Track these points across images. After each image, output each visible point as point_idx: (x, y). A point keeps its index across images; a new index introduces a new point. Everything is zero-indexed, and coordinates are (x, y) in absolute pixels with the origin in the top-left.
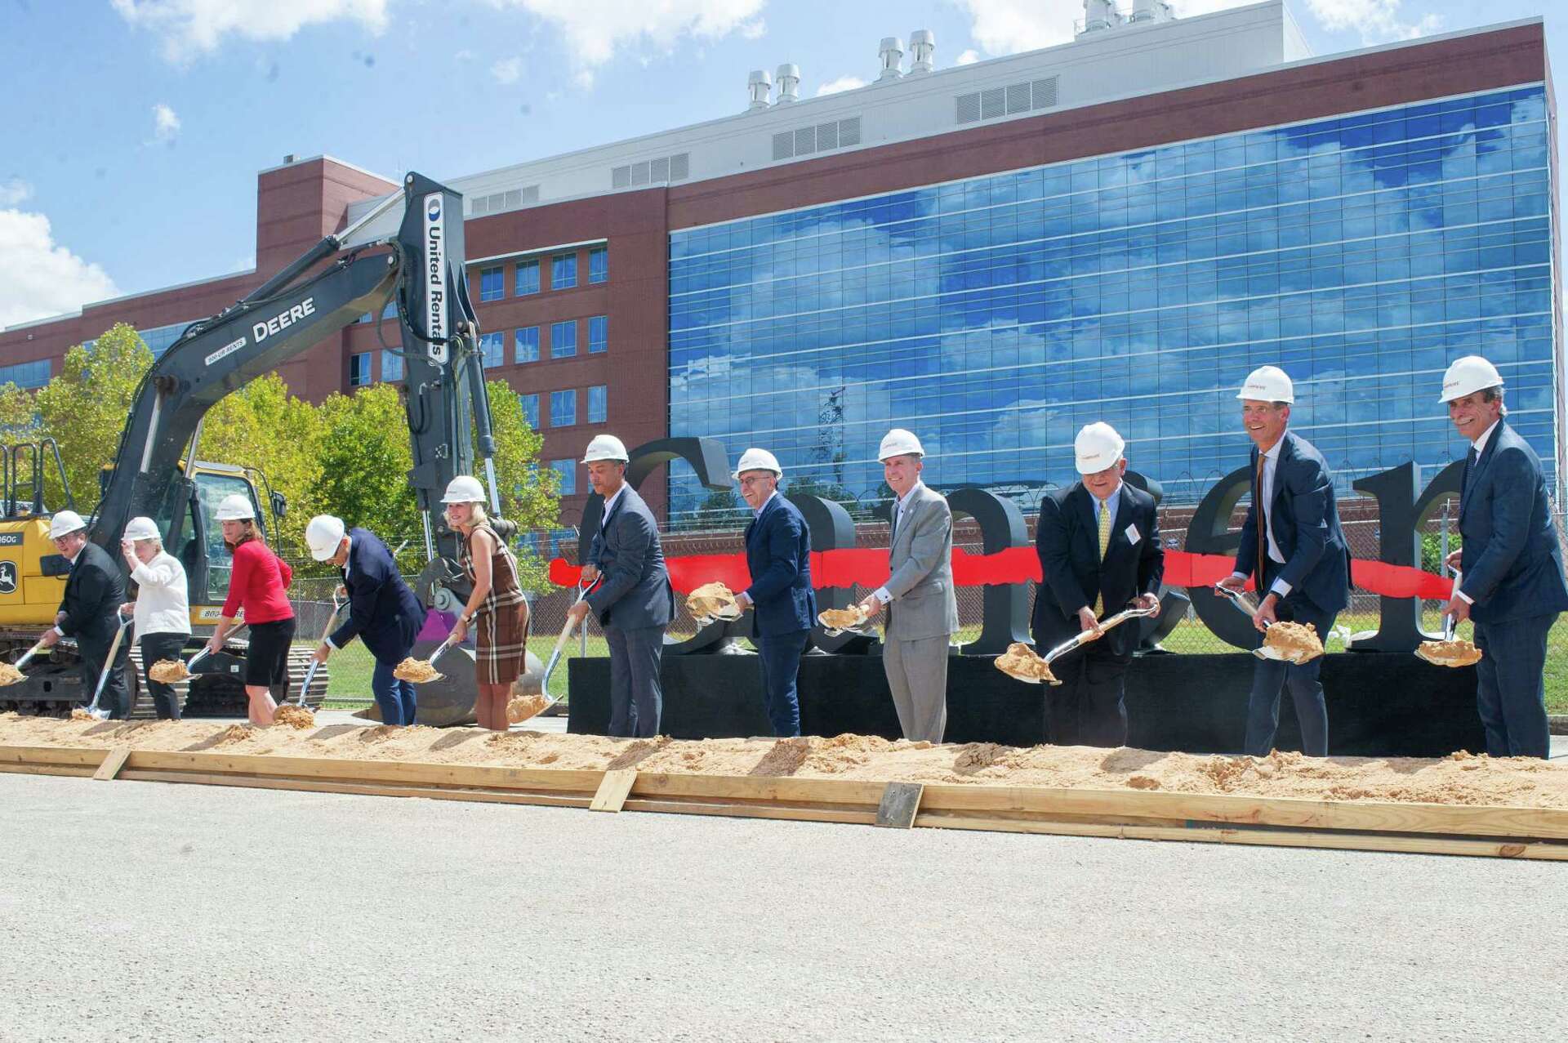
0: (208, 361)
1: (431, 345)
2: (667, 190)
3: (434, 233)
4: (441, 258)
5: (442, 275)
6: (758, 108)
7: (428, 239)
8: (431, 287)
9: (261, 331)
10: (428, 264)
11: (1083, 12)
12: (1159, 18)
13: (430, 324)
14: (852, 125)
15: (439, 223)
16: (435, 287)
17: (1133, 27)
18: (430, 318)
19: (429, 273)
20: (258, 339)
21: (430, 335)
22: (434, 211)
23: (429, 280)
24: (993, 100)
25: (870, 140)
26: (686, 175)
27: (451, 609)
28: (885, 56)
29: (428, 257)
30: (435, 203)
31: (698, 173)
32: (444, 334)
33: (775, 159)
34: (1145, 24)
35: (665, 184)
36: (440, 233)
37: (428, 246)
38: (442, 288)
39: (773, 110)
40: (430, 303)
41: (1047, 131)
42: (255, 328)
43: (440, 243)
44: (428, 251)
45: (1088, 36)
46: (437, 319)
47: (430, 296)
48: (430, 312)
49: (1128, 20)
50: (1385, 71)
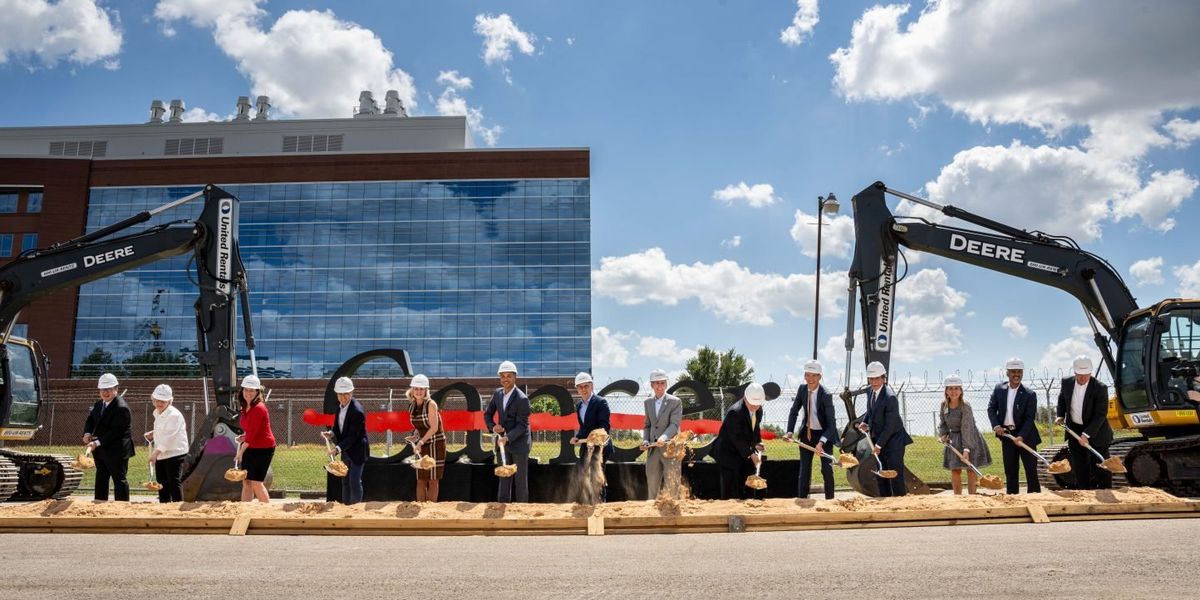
0: (43, 274)
1: (218, 283)
2: (91, 162)
3: (225, 220)
4: (229, 235)
5: (228, 244)
6: (156, 121)
7: (220, 223)
8: (220, 250)
9: (90, 261)
10: (220, 237)
11: (358, 104)
12: (400, 115)
13: (219, 271)
14: (218, 143)
15: (229, 215)
16: (224, 250)
17: (386, 116)
18: (219, 267)
19: (220, 242)
20: (87, 265)
21: (218, 276)
22: (226, 208)
23: (219, 246)
24: (305, 142)
25: (228, 152)
26: (104, 155)
27: (226, 435)
28: (241, 107)
29: (220, 233)
30: (226, 204)
31: (112, 154)
32: (228, 277)
33: (166, 154)
34: (391, 116)
35: (90, 158)
36: (229, 221)
37: (220, 227)
38: (229, 252)
39: (167, 125)
40: (219, 259)
41: (336, 164)
42: (85, 259)
43: (229, 227)
44: (220, 230)
45: (362, 116)
46: (224, 268)
47: (219, 256)
48: (219, 264)
49: (382, 112)
50: (517, 161)
